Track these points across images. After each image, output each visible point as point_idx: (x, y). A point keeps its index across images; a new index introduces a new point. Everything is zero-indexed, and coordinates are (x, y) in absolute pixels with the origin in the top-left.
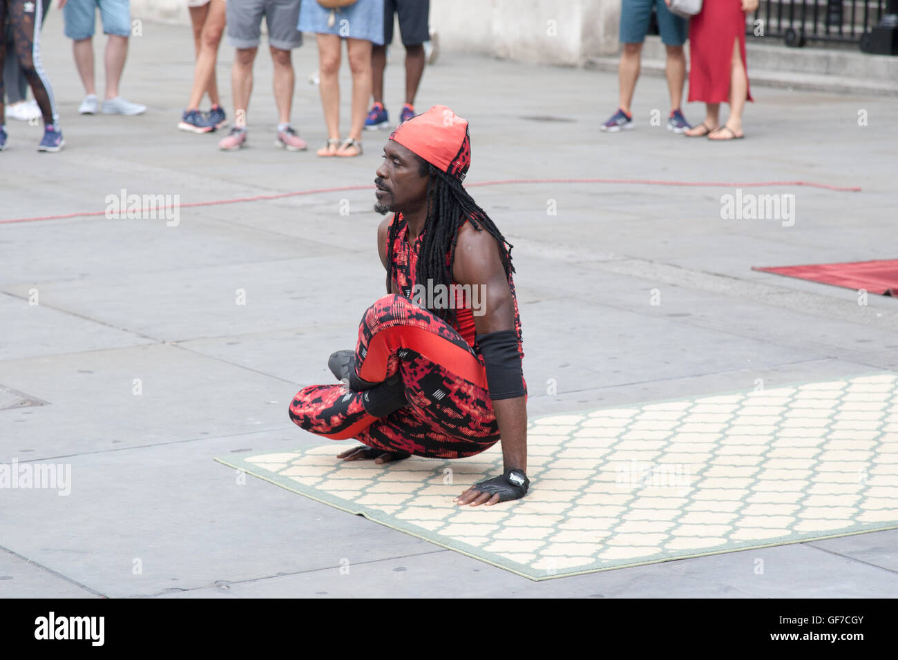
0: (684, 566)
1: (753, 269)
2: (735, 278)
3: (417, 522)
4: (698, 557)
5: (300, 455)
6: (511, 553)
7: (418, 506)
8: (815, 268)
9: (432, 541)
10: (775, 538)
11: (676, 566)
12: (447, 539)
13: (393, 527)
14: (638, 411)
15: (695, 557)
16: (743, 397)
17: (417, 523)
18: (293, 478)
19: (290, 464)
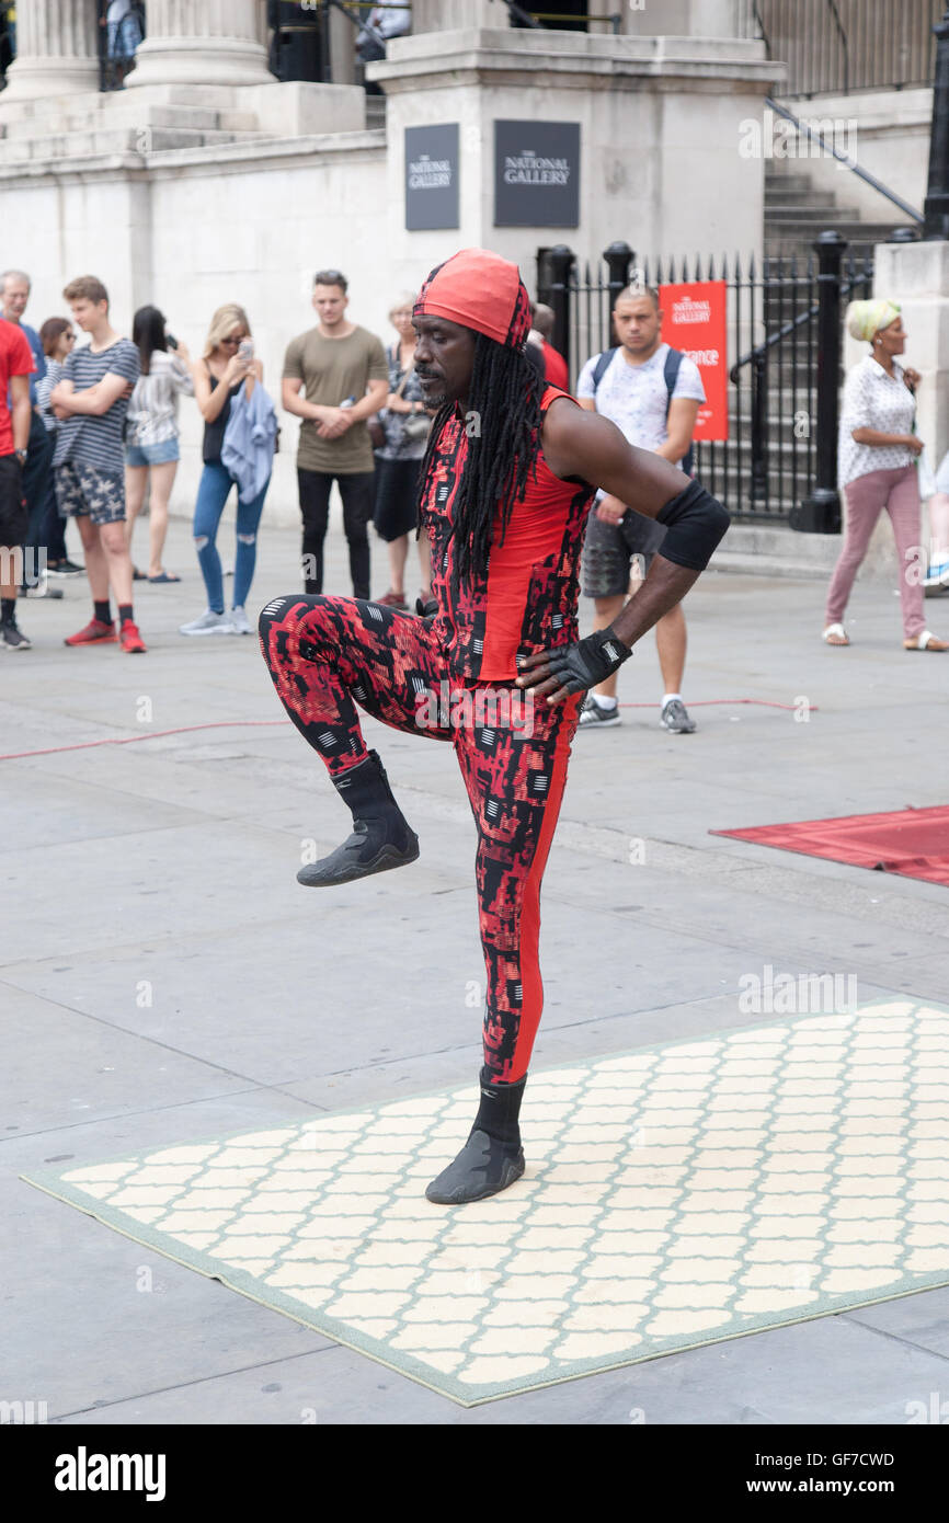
0: (676, 1368)
1: (711, 832)
2: (690, 848)
3: (294, 1290)
4: (696, 1348)
5: (136, 1165)
6: (430, 1351)
7: (299, 1261)
8: (785, 829)
9: (317, 1329)
10: (798, 1307)
11: (667, 1368)
12: (337, 1326)
13: (261, 1301)
14: (587, 1073)
15: (690, 1350)
16: (723, 1045)
17: (294, 1293)
18: (122, 1210)
19: (122, 1184)
